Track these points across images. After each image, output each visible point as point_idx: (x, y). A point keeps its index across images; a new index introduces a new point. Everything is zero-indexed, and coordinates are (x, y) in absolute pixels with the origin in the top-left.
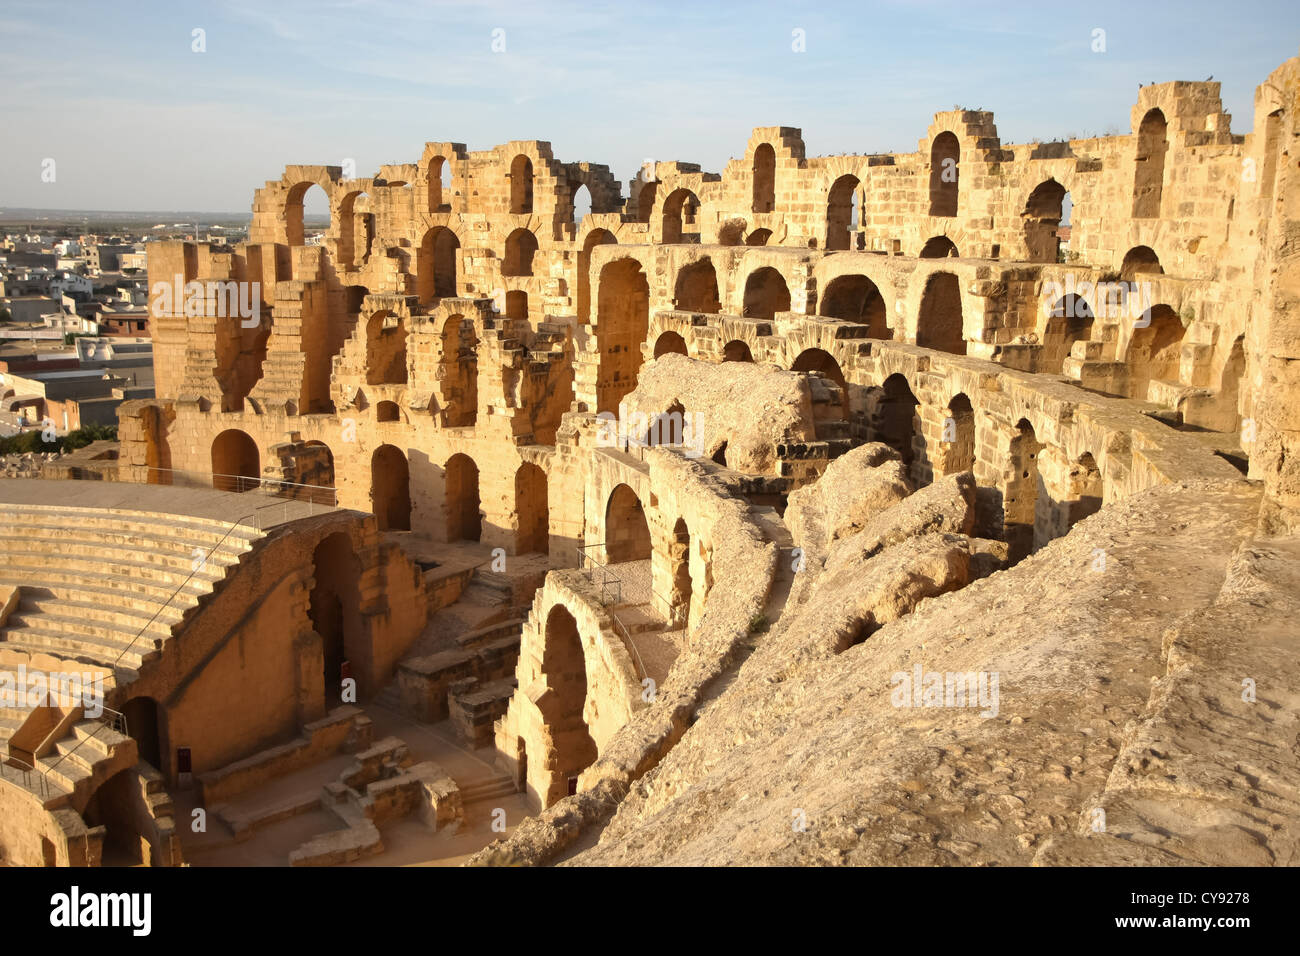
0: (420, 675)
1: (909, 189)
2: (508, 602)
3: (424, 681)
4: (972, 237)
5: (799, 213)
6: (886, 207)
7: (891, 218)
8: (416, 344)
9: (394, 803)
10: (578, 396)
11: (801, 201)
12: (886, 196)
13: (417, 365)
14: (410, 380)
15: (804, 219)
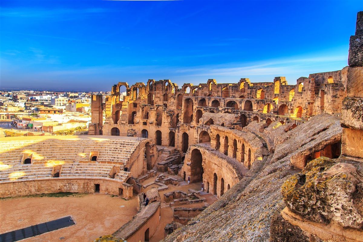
0: (162, 165)
1: (236, 89)
2: (170, 154)
3: (163, 165)
4: (248, 96)
5: (217, 92)
6: (232, 91)
7: (233, 93)
8: (151, 112)
9: (167, 182)
10: (180, 120)
11: (217, 90)
12: (232, 90)
13: (151, 116)
14: (149, 119)
15: (218, 93)
